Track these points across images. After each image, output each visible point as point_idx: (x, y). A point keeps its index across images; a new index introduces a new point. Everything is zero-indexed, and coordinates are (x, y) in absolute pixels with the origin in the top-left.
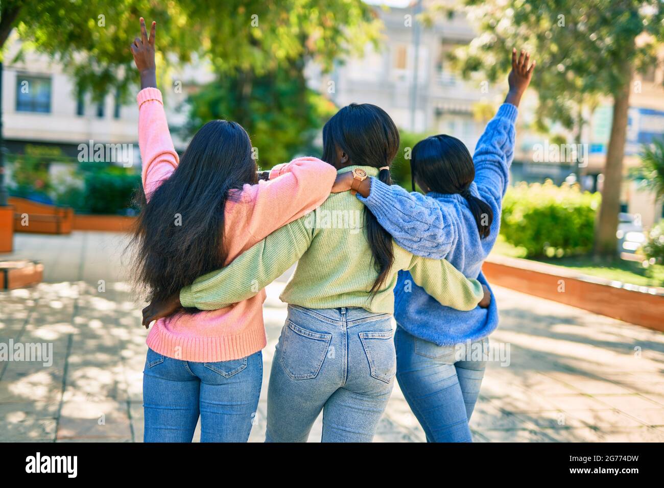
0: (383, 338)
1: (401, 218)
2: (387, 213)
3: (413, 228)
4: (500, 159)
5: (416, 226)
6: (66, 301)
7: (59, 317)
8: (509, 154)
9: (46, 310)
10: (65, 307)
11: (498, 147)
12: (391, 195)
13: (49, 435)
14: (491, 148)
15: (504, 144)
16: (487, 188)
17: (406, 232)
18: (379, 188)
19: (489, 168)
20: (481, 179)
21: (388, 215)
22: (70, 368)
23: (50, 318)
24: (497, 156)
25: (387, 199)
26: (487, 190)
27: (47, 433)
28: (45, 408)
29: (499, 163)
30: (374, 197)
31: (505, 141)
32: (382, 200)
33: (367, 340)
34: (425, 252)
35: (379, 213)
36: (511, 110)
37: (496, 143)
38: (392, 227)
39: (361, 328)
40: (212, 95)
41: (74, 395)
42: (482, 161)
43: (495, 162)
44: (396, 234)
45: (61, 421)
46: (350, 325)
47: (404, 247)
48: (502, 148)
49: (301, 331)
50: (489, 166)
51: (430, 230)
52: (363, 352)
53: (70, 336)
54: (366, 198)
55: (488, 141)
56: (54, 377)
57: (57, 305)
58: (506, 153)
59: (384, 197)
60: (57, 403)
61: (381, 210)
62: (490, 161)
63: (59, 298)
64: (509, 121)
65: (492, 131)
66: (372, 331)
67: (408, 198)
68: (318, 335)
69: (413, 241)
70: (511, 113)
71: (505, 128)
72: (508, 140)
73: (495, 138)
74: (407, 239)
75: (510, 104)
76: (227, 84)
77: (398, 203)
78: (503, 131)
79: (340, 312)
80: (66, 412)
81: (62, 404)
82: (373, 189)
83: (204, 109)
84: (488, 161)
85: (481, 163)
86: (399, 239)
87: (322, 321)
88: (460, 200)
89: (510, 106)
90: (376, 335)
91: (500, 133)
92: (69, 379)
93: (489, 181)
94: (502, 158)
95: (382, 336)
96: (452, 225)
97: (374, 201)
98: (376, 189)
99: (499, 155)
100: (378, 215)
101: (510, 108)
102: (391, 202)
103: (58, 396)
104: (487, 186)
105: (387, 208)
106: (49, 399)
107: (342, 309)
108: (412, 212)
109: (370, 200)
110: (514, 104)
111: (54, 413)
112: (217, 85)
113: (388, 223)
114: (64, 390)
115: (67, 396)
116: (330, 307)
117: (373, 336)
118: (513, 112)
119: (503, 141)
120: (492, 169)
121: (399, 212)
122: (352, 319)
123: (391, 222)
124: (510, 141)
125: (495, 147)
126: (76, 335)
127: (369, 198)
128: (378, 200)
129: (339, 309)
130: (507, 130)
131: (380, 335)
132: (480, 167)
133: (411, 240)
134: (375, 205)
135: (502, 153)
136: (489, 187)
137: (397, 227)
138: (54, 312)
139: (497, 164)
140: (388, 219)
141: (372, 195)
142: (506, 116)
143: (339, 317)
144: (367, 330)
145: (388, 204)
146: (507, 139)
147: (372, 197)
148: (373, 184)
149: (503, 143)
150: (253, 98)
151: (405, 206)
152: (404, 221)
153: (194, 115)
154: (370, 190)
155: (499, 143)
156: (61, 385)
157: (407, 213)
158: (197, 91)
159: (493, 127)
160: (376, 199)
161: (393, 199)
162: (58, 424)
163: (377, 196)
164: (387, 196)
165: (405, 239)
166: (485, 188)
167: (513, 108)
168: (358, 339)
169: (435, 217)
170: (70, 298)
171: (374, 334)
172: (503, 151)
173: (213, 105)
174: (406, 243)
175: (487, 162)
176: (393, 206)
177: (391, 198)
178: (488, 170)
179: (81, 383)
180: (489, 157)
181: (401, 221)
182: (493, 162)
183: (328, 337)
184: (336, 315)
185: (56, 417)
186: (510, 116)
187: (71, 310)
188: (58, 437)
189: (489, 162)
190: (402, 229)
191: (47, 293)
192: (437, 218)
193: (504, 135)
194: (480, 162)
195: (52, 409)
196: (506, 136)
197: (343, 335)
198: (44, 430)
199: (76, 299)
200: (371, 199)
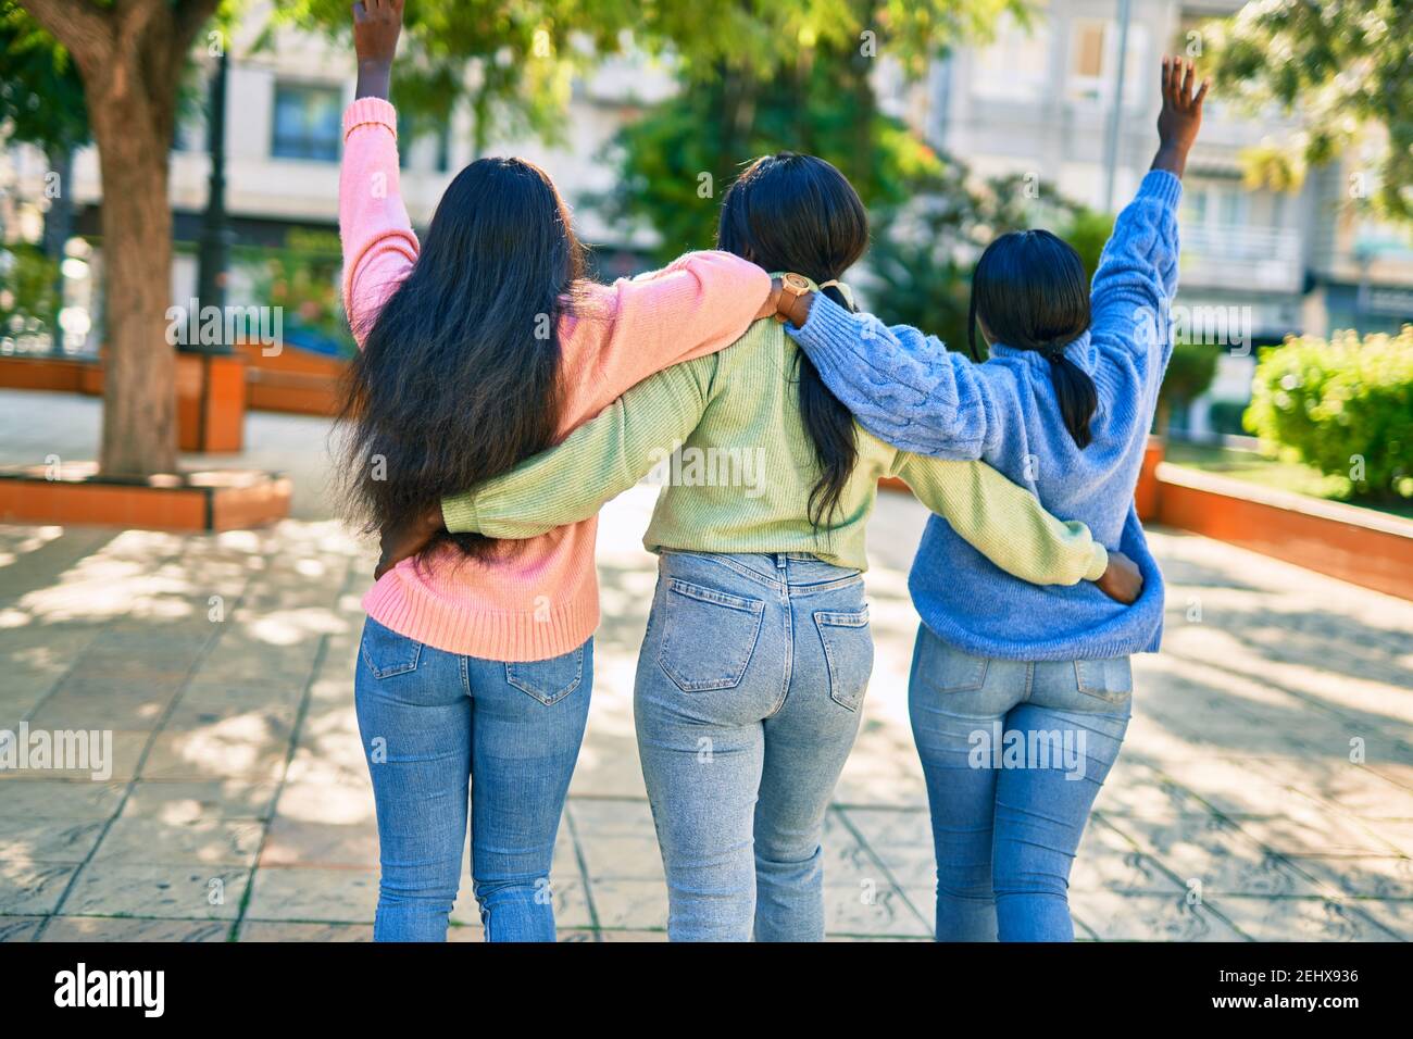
0: (857, 625)
1: (867, 375)
2: (838, 363)
3: (890, 396)
4: (1145, 278)
5: (896, 393)
6: (331, 561)
7: (310, 594)
8: (1167, 269)
9: (286, 579)
10: (328, 573)
11: (1140, 256)
12: (850, 328)
13: (242, 857)
14: (1124, 260)
15: (1153, 249)
16: (1118, 336)
17: (876, 404)
18: (828, 313)
19: (1125, 300)
20: (1109, 322)
21: (842, 368)
22: (312, 709)
23: (290, 598)
24: (1138, 274)
25: (840, 335)
26: (1118, 340)
27: (241, 853)
28: (245, 794)
29: (1145, 287)
30: (815, 328)
31: (1152, 242)
32: (831, 335)
33: (829, 628)
34: (922, 445)
35: (824, 364)
36: (1163, 183)
37: (1134, 248)
38: (849, 392)
39: (818, 603)
40: (671, 126)
41: (310, 769)
42: (1110, 288)
43: (1135, 286)
44: (857, 406)
45: (274, 826)
46: (796, 592)
47: (875, 433)
48: (1149, 257)
49: (701, 594)
50: (1125, 295)
51: (928, 404)
52: (821, 649)
53: (324, 639)
54: (799, 329)
55: (1120, 247)
56: (274, 725)
57: (311, 569)
58: (1160, 269)
59: (834, 330)
60: (273, 785)
61: (829, 356)
62: (1126, 285)
63: (319, 553)
64: (1160, 203)
65: (1125, 227)
66: (837, 611)
67: (883, 336)
68: (738, 601)
69: (892, 423)
70: (1164, 188)
71: (1152, 216)
72: (1160, 240)
73: (1133, 238)
74: (880, 419)
75: (1162, 171)
76: (702, 102)
77: (862, 346)
78: (1147, 223)
79: (776, 564)
80: (289, 806)
81: (283, 786)
82: (814, 311)
83: (651, 157)
84: (1122, 285)
85: (1108, 292)
86: (865, 418)
87: (741, 576)
88: (1035, 362)
89: (1162, 174)
90: (846, 619)
91: (1141, 228)
92: (303, 733)
93: (1123, 323)
94: (1151, 276)
95: (854, 621)
96: (981, 403)
97: (815, 336)
98: (821, 314)
99: (1143, 272)
100: (822, 368)
101: (1161, 178)
102: (848, 342)
103: (278, 770)
104: (1119, 333)
105: (839, 353)
106: (257, 778)
107: (780, 557)
108: (889, 364)
109: (805, 333)
110: (1169, 170)
111: (264, 807)
112: (683, 106)
113: (841, 383)
114: (290, 758)
115: (298, 768)
116: (755, 550)
117: (839, 621)
118: (1168, 186)
119: (1149, 243)
120: (1131, 300)
121: (863, 363)
122: (797, 581)
123: (848, 382)
124: (1165, 242)
125: (1132, 257)
126: (341, 635)
127: (803, 328)
128: (823, 335)
129: (774, 557)
130: (1156, 222)
131: (852, 619)
132: (1107, 300)
133: (889, 422)
134: (817, 346)
135: (1149, 267)
136: (1123, 334)
137: (859, 393)
138: (302, 584)
139: (1140, 289)
140: (842, 375)
141: (810, 322)
142: (1154, 195)
143: (774, 572)
144: (828, 607)
145: (841, 344)
146: (1156, 240)
147: (811, 327)
148: (817, 304)
149: (1150, 247)
150: (756, 134)
151: (875, 351)
152: (872, 381)
153: (630, 170)
154: (808, 313)
155: (1140, 248)
156: (287, 745)
157: (879, 365)
158: (638, 118)
159: (1128, 218)
160: (819, 332)
161: (853, 337)
162: (266, 832)
163: (822, 327)
164: (841, 329)
165: (875, 418)
166: (1113, 337)
167: (1168, 177)
168: (812, 623)
169: (938, 381)
170: (340, 555)
171: (841, 618)
172: (1153, 264)
173: (672, 149)
174: (879, 426)
175: (1119, 289)
176: (852, 350)
177: (850, 334)
178: (1122, 303)
179: (328, 743)
180: (1122, 278)
181: (867, 380)
182: (1132, 287)
183: (757, 606)
184: (768, 567)
185: (266, 815)
186: (1162, 193)
187: (339, 579)
188: (261, 862)
189: (1123, 288)
190: (868, 396)
191: (295, 542)
192: (944, 384)
193: (1150, 230)
194: (1104, 291)
195: (260, 798)
196: (1154, 232)
197: (784, 609)
198: (235, 844)
199: (353, 559)
200: (808, 330)
